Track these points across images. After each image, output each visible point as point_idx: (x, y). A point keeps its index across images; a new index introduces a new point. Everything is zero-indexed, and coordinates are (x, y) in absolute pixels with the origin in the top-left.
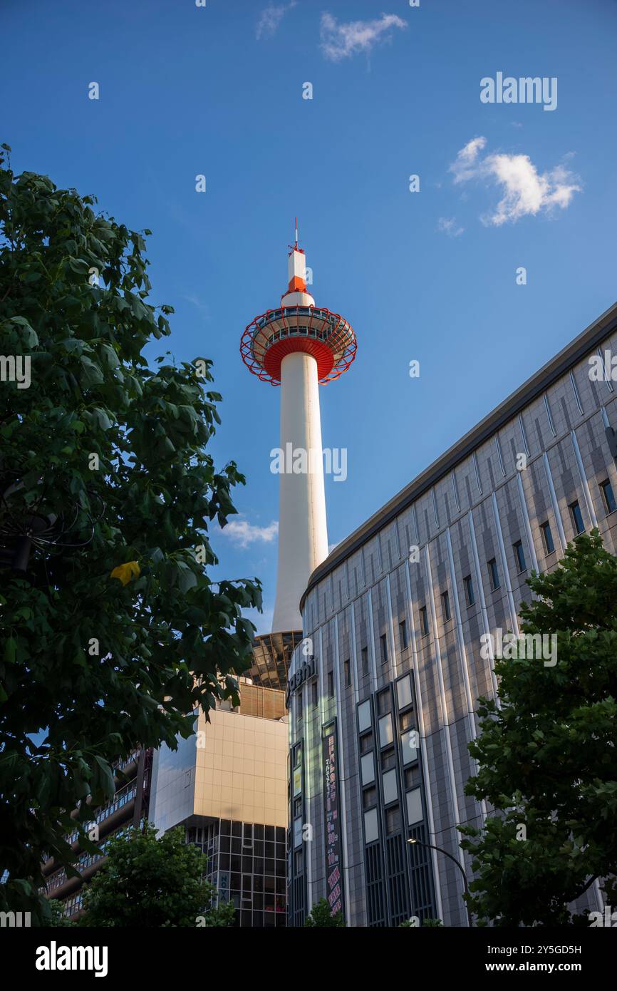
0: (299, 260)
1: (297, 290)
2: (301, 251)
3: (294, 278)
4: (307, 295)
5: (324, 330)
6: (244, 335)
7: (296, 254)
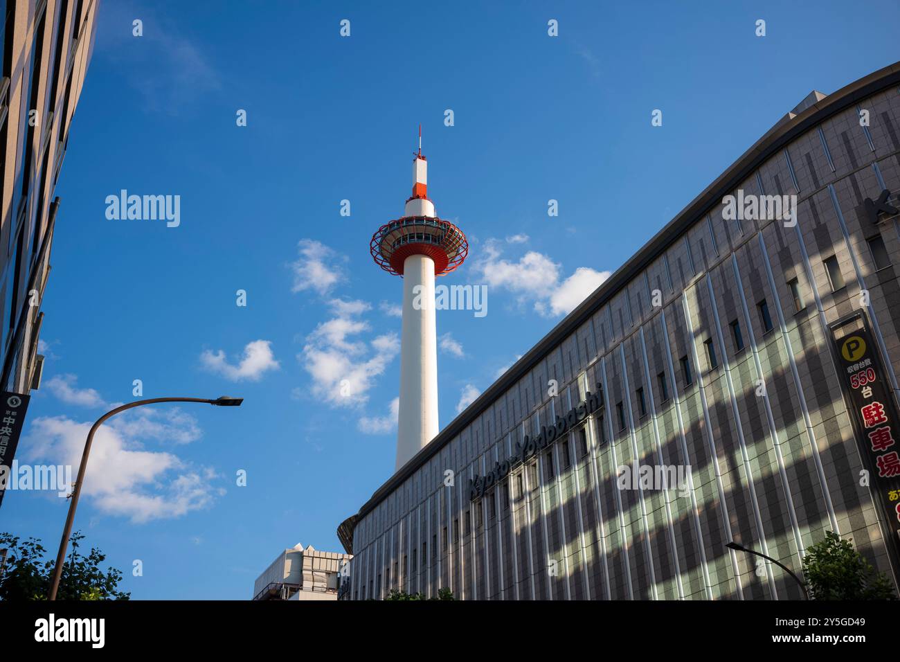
0: (422, 167)
1: (418, 197)
2: (423, 158)
3: (416, 186)
4: (427, 201)
5: (438, 234)
6: (373, 240)
7: (419, 160)
